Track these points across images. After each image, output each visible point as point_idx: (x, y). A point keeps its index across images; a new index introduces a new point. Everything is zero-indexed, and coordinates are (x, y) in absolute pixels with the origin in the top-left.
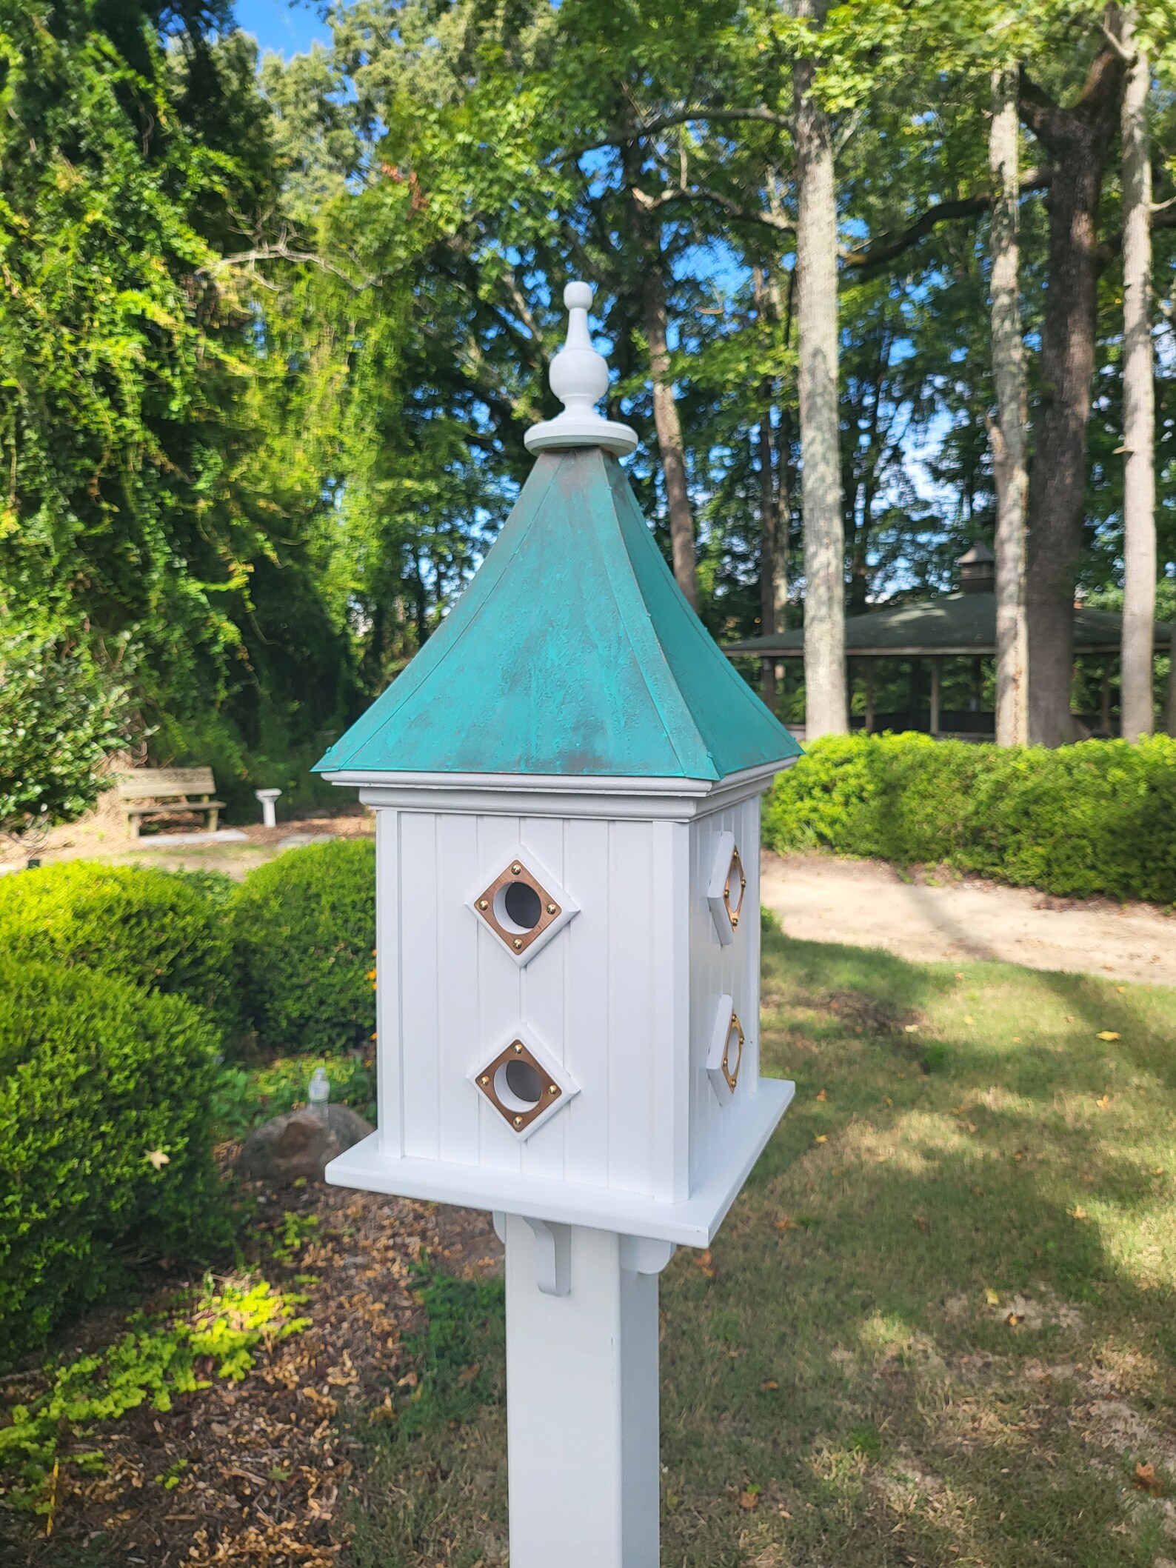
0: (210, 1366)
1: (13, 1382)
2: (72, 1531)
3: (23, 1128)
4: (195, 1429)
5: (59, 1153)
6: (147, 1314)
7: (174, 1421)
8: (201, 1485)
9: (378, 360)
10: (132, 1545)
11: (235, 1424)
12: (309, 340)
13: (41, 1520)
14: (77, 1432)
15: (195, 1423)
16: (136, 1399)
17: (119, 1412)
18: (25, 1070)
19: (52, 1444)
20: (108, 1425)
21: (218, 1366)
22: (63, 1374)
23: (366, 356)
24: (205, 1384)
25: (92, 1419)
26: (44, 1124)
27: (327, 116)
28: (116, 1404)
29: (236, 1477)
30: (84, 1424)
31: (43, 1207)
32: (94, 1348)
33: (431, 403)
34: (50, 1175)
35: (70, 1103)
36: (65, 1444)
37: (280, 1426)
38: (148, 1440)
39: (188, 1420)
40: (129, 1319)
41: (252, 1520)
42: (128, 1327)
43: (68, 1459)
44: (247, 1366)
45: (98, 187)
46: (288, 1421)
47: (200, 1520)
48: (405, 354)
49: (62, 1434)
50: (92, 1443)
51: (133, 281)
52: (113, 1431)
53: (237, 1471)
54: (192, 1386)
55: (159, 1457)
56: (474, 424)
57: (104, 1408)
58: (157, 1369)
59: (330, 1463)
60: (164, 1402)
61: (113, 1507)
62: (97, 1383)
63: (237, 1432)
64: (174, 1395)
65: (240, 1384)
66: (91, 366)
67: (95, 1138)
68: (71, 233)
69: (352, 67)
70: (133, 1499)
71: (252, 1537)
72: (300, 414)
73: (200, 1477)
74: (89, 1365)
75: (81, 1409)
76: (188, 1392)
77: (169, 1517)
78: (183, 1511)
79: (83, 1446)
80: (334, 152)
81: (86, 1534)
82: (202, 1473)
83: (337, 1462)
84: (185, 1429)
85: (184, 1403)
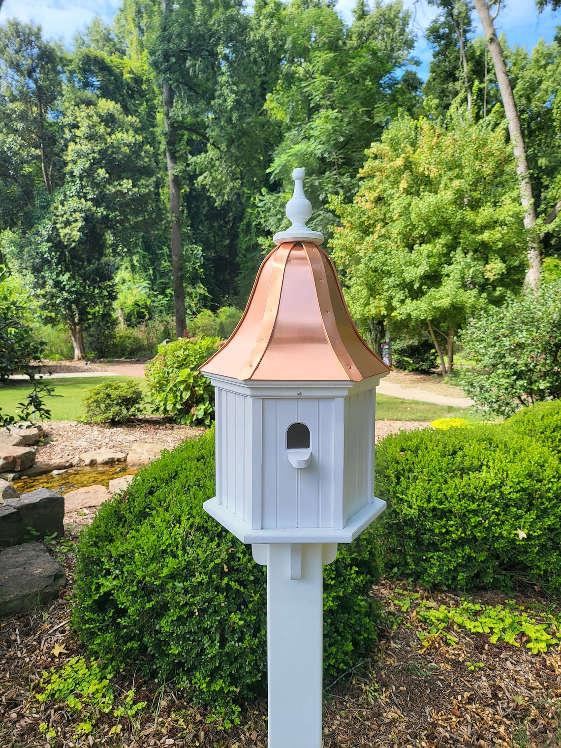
0: (524, 639)
1: (450, 597)
2: (428, 658)
4: (500, 658)
5: (475, 512)
6: (516, 603)
7: (495, 650)
8: (484, 678)
10: (442, 677)
11: (518, 668)
13: (421, 646)
14: (455, 627)
15: (502, 656)
16: (485, 631)
17: (473, 630)
19: (443, 625)
20: (467, 633)
21: (528, 641)
22: (465, 605)
24: (518, 645)
25: (463, 626)
26: (472, 498)
28: (475, 627)
29: (500, 687)
30: (460, 626)
31: (464, 532)
32: (484, 603)
34: (468, 519)
36: (448, 629)
37: (538, 684)
38: (479, 648)
39: (501, 653)
40: (507, 601)
41: (493, 706)
42: (504, 604)
43: (445, 634)
44: (542, 651)
46: (542, 684)
47: (472, 690)
49: (449, 624)
50: (458, 635)
52: (468, 636)
53: (502, 685)
54: (511, 642)
55: (477, 657)
57: (469, 625)
58: (501, 626)
59: (550, 715)
60: (494, 639)
61: (448, 661)
62: (474, 615)
63: (517, 672)
64: (499, 639)
65: (534, 656)
67: (493, 513)
70: (456, 664)
71: (487, 712)
73: (487, 676)
74: (478, 607)
75: (462, 620)
76: (508, 643)
77: (462, 679)
78: (469, 681)
79: (454, 634)
81: (431, 662)
82: (489, 675)
83: (553, 718)
84: (496, 655)
85: (503, 646)
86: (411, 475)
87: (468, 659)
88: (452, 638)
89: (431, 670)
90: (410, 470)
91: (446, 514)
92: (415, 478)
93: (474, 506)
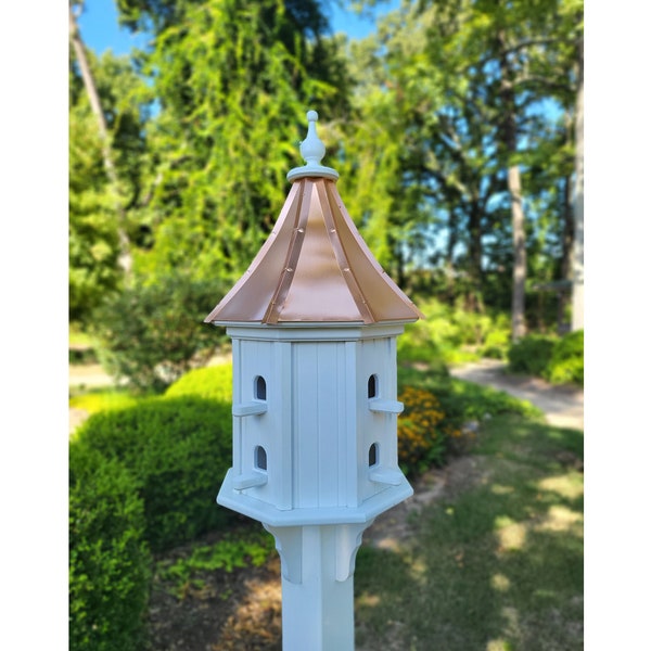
0: (248, 559)
2: (188, 607)
3: (190, 455)
5: (201, 467)
6: (231, 535)
9: (388, 163)
12: (360, 156)
13: (178, 601)
14: (197, 572)
15: (238, 579)
16: (219, 565)
17: (212, 568)
18: (194, 435)
19: (188, 575)
20: (208, 573)
21: (252, 559)
23: (384, 160)
24: (246, 565)
25: (202, 569)
26: (197, 455)
27: (373, 62)
28: (212, 565)
29: (249, 601)
30: (200, 570)
31: (194, 486)
32: (210, 543)
33: (411, 179)
34: (197, 475)
35: (208, 449)
36: (193, 576)
38: (221, 580)
39: (237, 577)
40: (224, 536)
42: (223, 539)
43: (192, 581)
44: (262, 562)
45: (274, 101)
48: (400, 159)
49: (192, 572)
50: (201, 577)
51: (284, 139)
52: (209, 575)
54: (241, 565)
55: (223, 588)
56: (429, 187)
57: (208, 566)
58: (230, 556)
60: (229, 569)
61: (203, 602)
62: (207, 556)
63: (253, 586)
64: (233, 567)
65: (258, 569)
66: (268, 172)
68: (264, 121)
69: (385, 40)
70: (211, 601)
72: (355, 187)
74: (206, 549)
75: (199, 564)
76: (239, 567)
79: (198, 578)
80: (377, 76)
82: (237, 597)
84: (235, 580)
85: (237, 570)
86: (136, 448)
87: (218, 592)
88: (198, 582)
89: (194, 615)
90: (133, 443)
91: (178, 475)
92: (141, 450)
93: (201, 461)
